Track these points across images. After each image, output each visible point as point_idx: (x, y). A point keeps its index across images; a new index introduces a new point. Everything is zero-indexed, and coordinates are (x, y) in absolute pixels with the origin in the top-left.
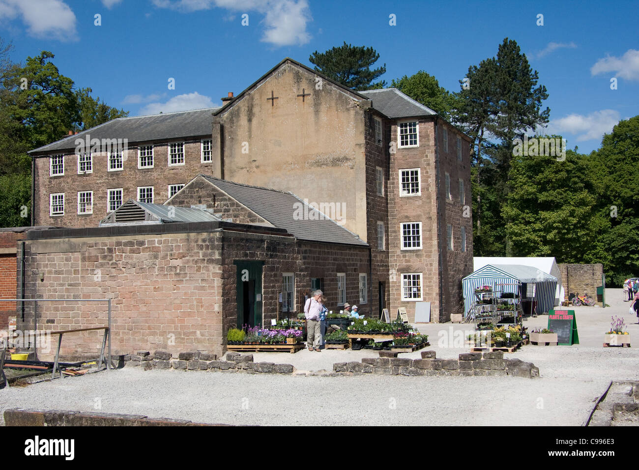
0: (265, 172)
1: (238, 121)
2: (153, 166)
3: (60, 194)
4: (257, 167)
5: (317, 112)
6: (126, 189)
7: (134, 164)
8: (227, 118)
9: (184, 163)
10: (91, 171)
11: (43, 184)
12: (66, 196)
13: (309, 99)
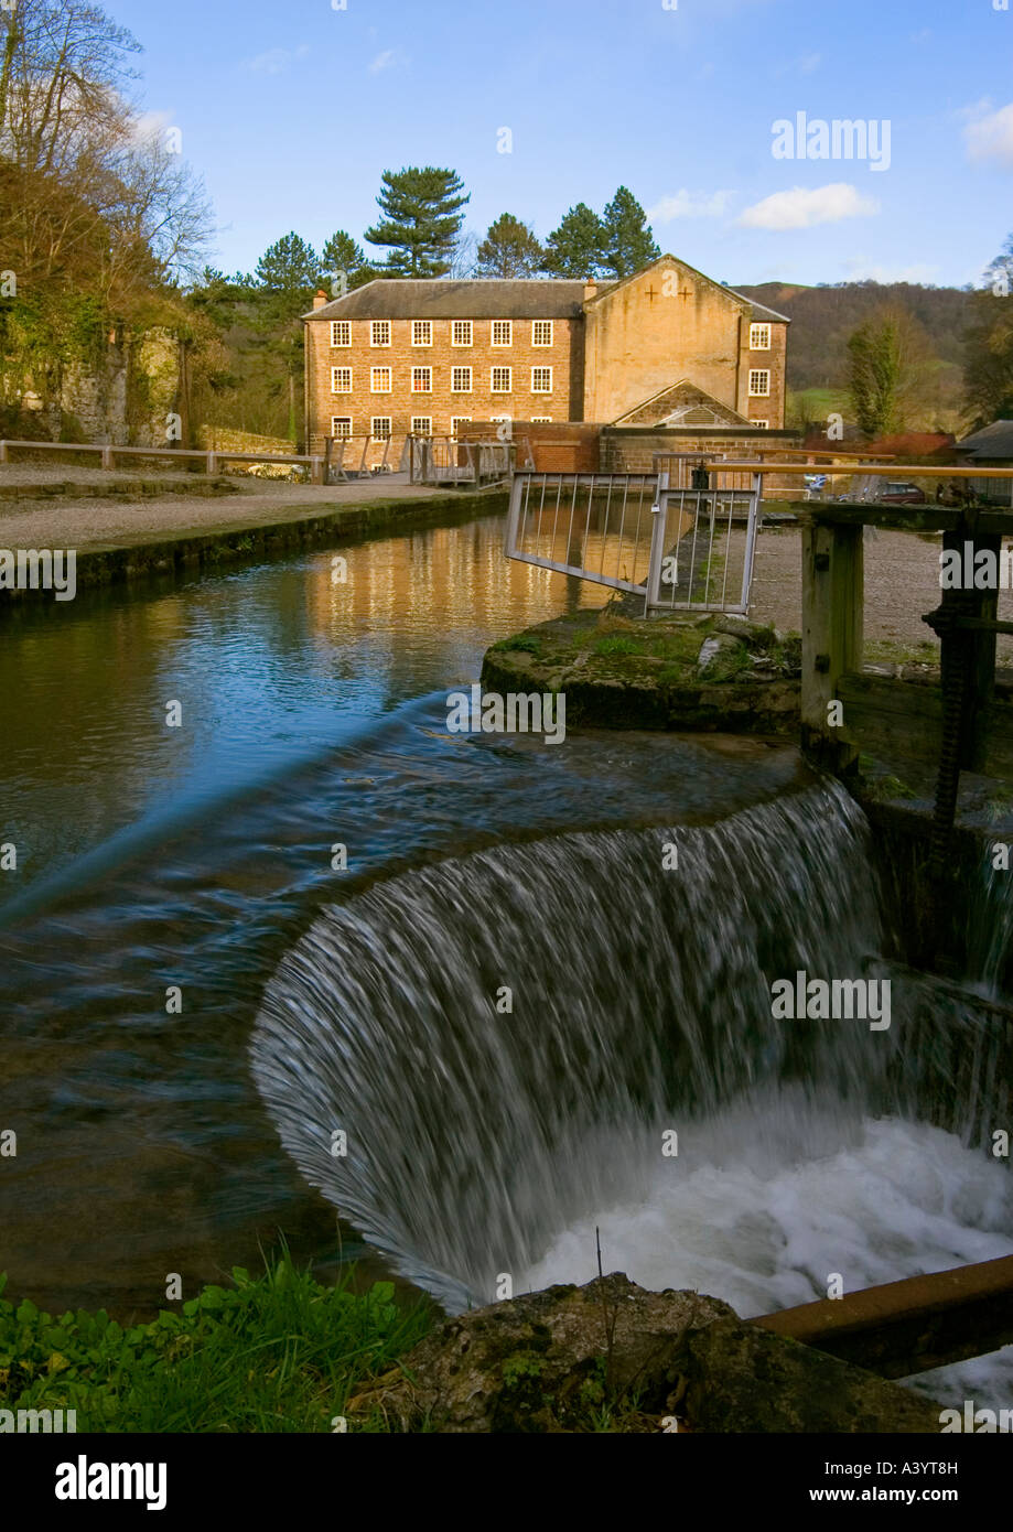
0: (640, 366)
1: (611, 312)
2: (471, 345)
3: (346, 368)
4: (633, 360)
5: (698, 310)
6: (437, 369)
7: (447, 341)
8: (599, 308)
9: (510, 345)
10: (389, 345)
11: (321, 356)
12: (354, 371)
13: (692, 299)
